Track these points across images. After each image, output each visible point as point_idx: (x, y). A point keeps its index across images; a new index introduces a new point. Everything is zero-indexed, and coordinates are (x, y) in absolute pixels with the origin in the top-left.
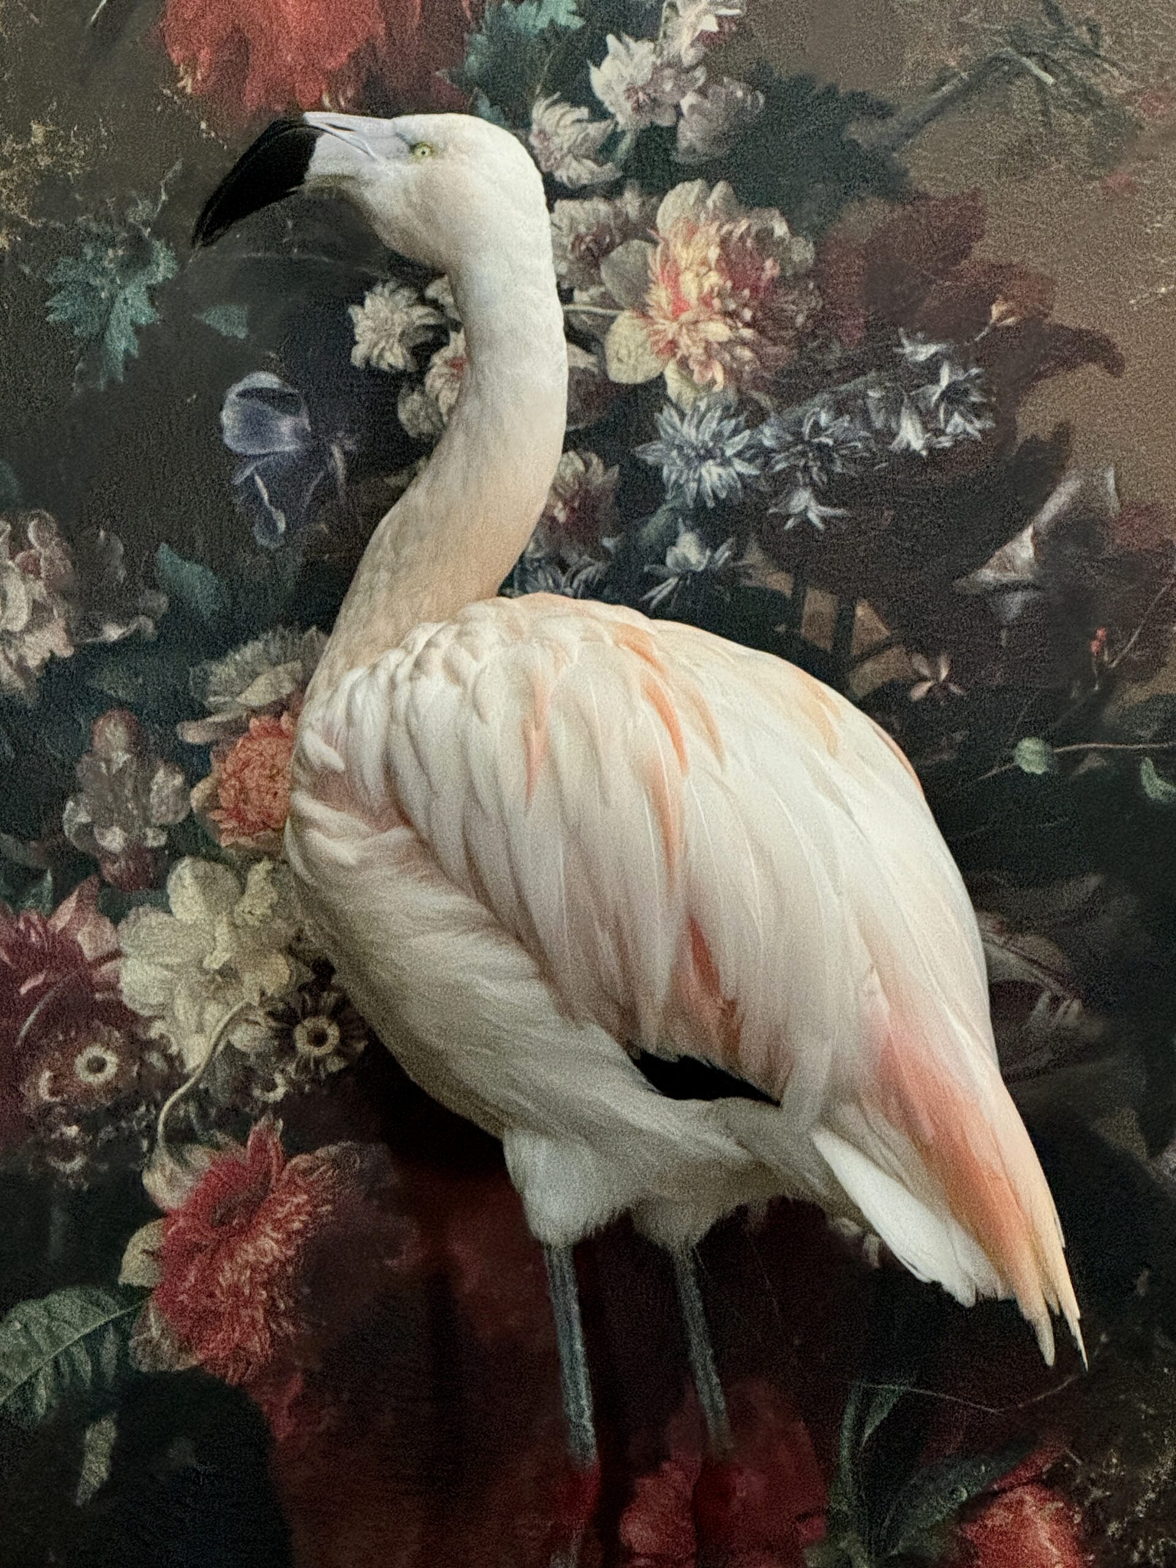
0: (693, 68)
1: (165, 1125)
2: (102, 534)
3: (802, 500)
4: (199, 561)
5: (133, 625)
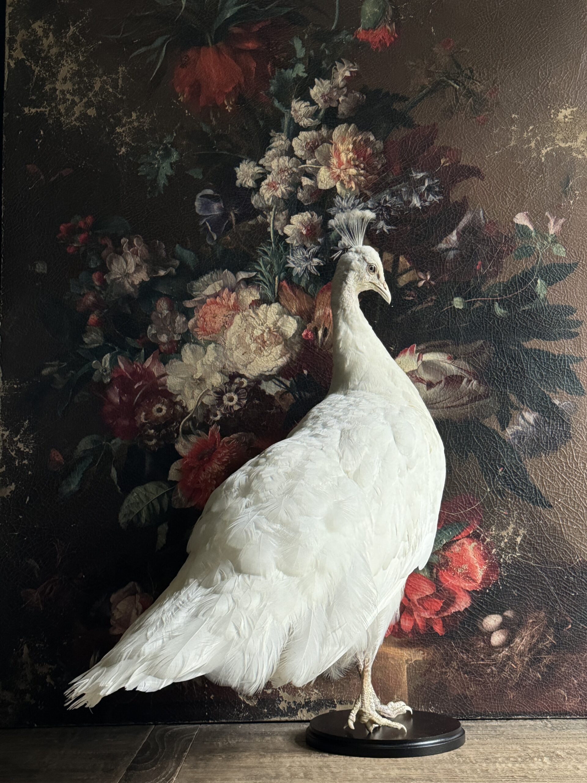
0: (343, 88)
1: (182, 429)
2: (158, 242)
3: (382, 224)
4: (189, 249)
5: (168, 270)
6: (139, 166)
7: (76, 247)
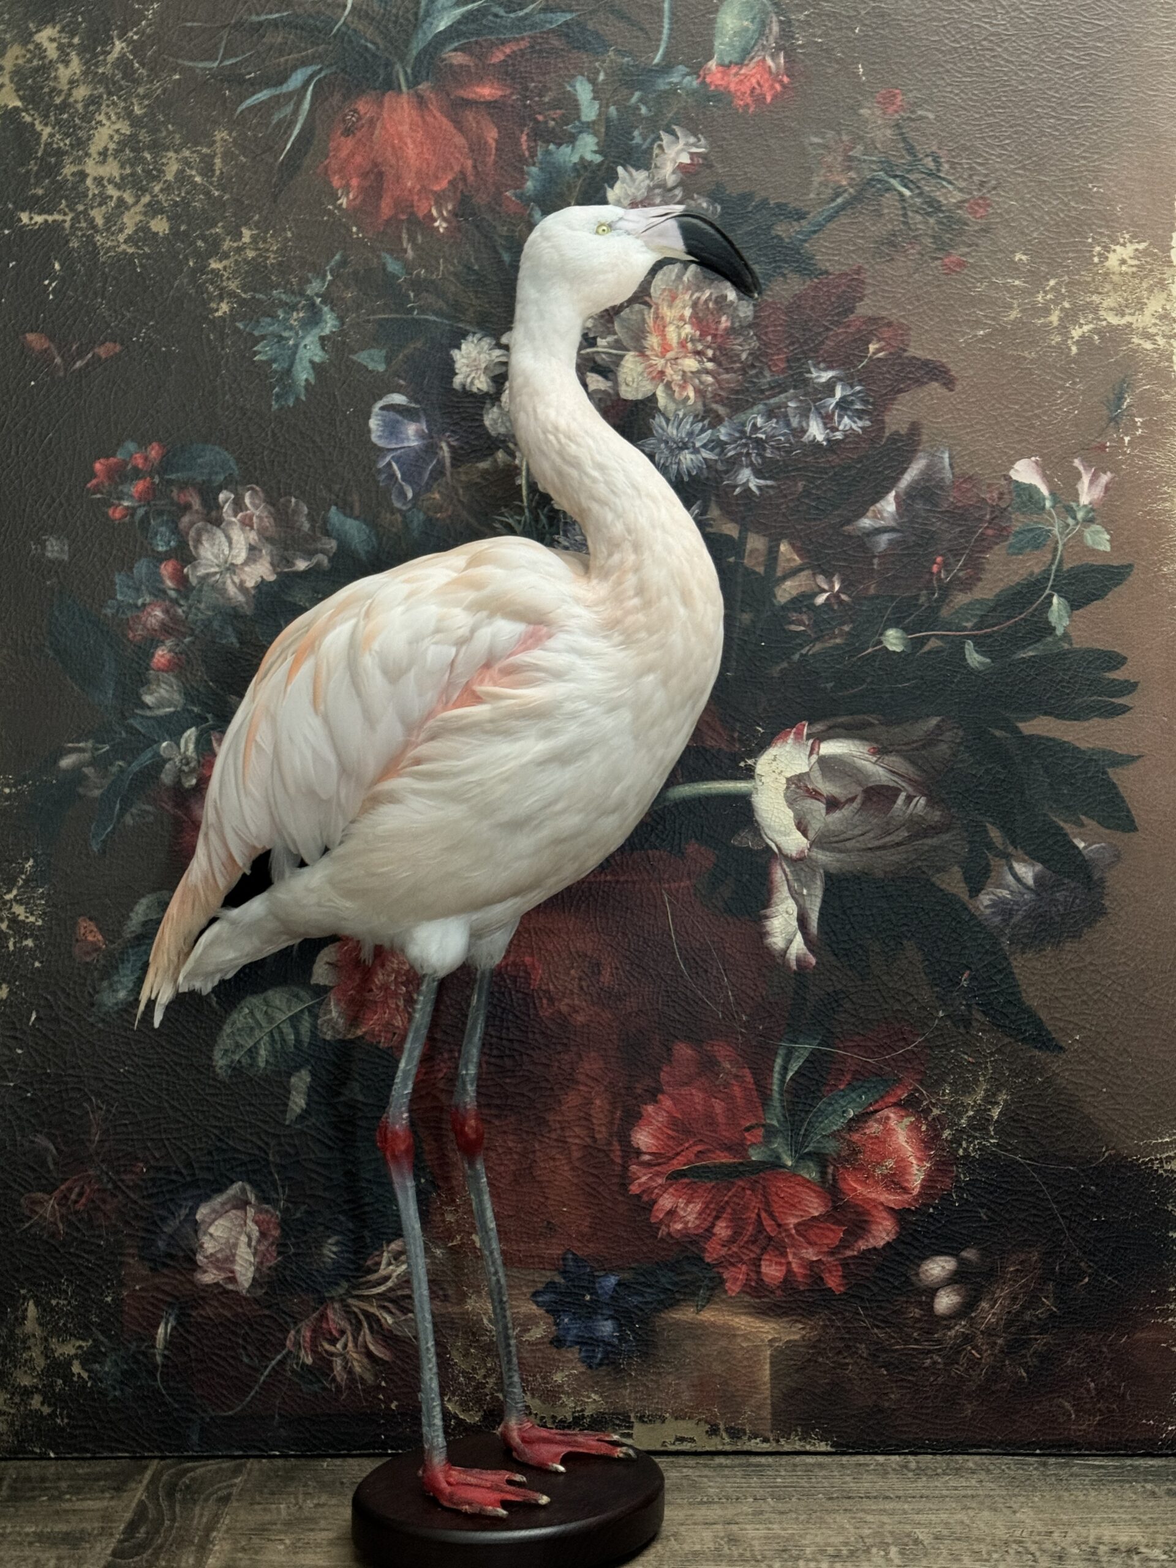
0: (674, 188)
2: (293, 500)
3: (745, 475)
4: (357, 518)
5: (314, 561)
6: (256, 341)
7: (127, 508)
